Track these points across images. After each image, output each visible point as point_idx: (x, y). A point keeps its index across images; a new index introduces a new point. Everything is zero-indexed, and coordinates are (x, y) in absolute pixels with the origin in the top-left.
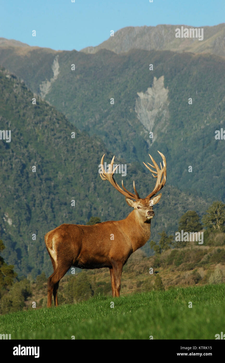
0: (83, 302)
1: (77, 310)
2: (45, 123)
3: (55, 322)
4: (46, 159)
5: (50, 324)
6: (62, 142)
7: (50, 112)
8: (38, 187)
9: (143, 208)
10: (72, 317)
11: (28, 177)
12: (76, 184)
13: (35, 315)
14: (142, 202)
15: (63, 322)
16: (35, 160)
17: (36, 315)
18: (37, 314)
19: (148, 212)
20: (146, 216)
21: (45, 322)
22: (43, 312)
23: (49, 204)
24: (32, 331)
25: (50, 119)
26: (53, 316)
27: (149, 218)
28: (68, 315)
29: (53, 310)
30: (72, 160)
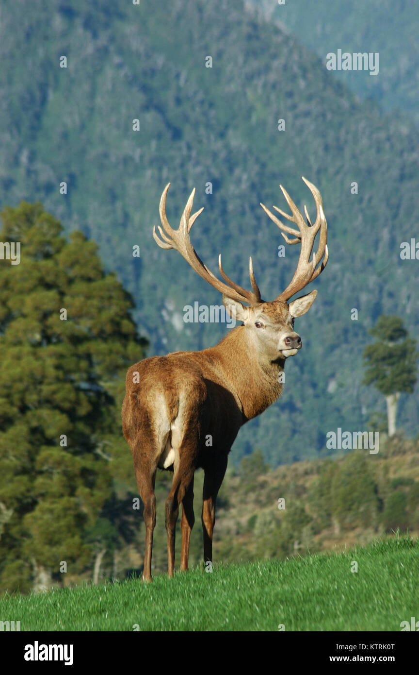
0: (356, 551)
1: (341, 571)
2: (272, 77)
3: (285, 600)
4: (272, 167)
5: (273, 605)
6: (313, 127)
7: (285, 50)
8: (250, 238)
9: (270, 326)
10: (329, 589)
11: (224, 212)
12: (345, 232)
13: (236, 579)
14: (266, 310)
15: (305, 601)
16: (245, 169)
17: (238, 579)
18: (242, 578)
19: (287, 338)
20: (279, 348)
21: (262, 601)
22: (257, 573)
23: (277, 280)
24: (227, 620)
25: (285, 68)
26: (280, 585)
27: (286, 353)
28: (319, 583)
29: (281, 569)
30: (337, 173)
